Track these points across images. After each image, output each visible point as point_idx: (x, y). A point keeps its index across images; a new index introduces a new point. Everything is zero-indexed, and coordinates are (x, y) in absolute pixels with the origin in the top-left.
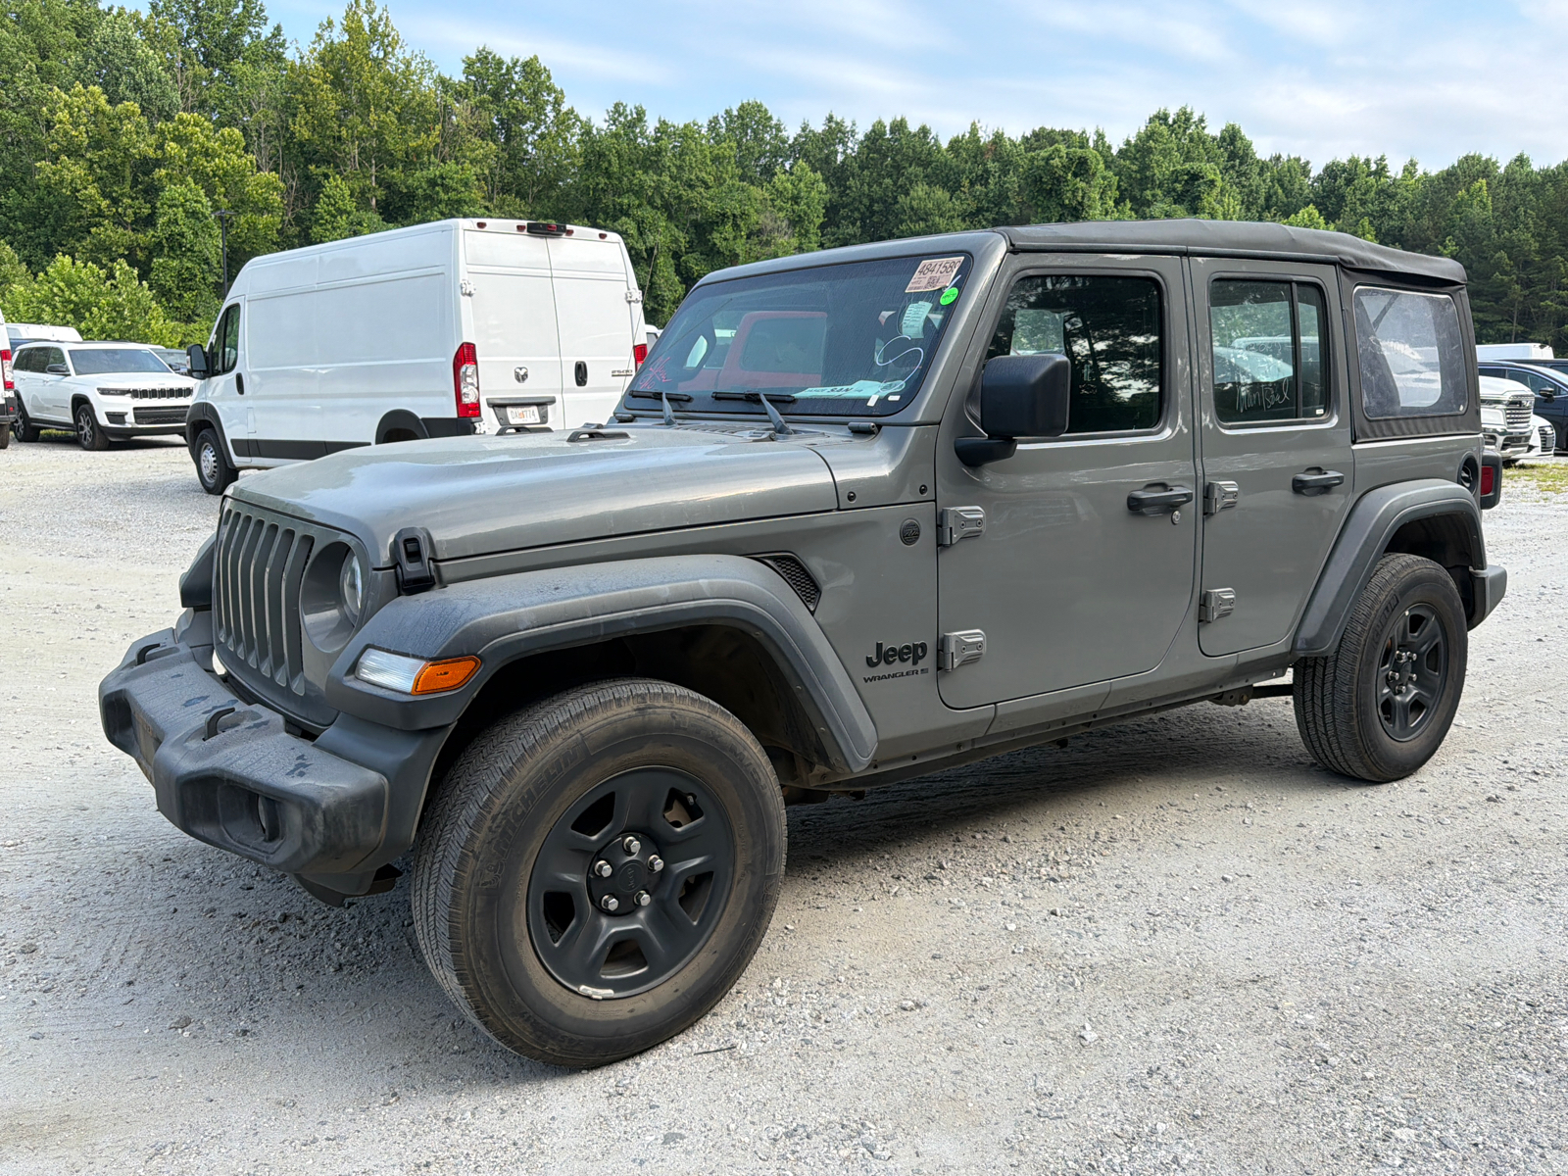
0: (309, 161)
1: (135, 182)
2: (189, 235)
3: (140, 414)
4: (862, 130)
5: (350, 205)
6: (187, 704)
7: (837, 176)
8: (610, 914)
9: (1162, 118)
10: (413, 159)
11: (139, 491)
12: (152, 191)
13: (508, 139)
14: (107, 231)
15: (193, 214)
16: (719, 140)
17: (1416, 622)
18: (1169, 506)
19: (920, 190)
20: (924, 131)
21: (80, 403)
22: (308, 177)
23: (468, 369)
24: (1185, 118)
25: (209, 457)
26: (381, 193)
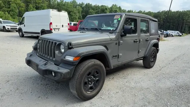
0: (28, 3)
1: (8, 3)
2: (14, 10)
3: (11, 28)
4: (85, 4)
5: (32, 8)
6: (40, 61)
7: (83, 8)
8: (90, 84)
9: (113, 5)
10: (39, 3)
11: (12, 37)
12: (10, 5)
13: (49, 2)
14: (4, 9)
15: (15, 7)
16: (71, 4)
17: (154, 53)
18: (137, 42)
19: (91, 10)
20: (91, 4)
21: (4, 27)
22: (27, 4)
23: (51, 25)
24: (115, 5)
25: (21, 33)
26: (36, 7)
